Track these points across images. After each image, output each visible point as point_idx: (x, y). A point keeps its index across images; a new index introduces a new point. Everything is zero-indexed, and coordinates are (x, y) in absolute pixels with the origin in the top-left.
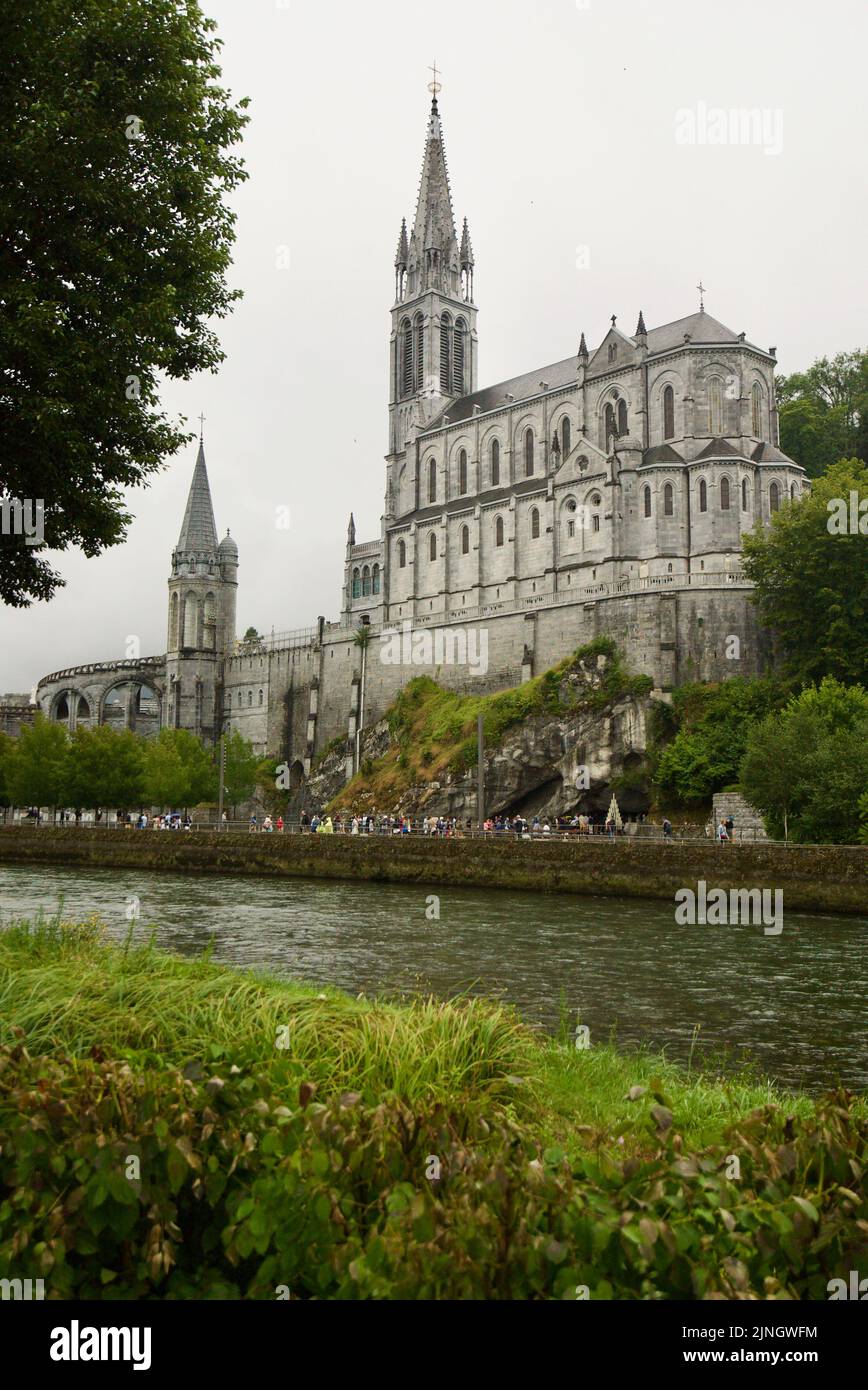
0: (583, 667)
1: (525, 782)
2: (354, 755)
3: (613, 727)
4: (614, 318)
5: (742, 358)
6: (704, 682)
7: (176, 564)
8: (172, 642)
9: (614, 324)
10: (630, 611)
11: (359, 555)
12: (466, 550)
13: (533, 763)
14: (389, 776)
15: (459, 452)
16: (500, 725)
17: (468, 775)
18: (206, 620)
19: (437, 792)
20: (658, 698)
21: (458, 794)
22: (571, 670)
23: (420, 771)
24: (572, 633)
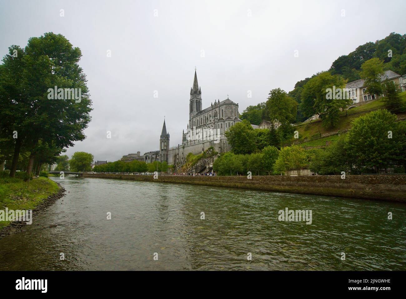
0: (209, 151)
1: (202, 168)
3: (213, 159)
4: (216, 100)
5: (232, 105)
7: (161, 137)
8: (160, 148)
11: (184, 135)
13: (202, 165)
14: (185, 167)
16: (198, 160)
17: (193, 167)
18: (165, 145)
20: (219, 155)
22: (207, 151)
23: (188, 166)
24: (208, 146)
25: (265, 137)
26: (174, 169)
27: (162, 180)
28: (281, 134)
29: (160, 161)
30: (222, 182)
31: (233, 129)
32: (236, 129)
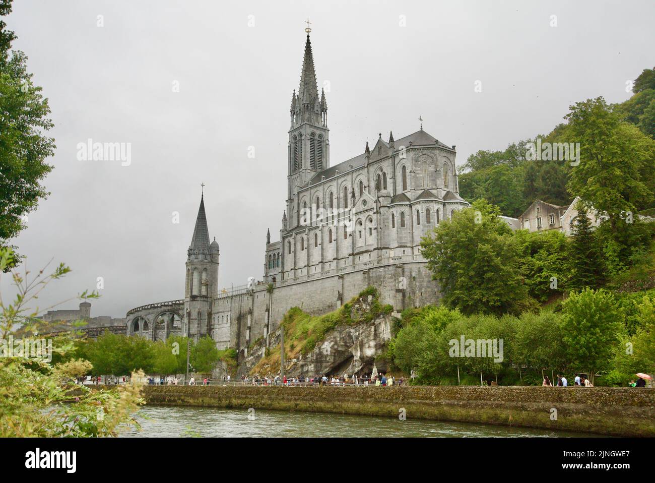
0: (362, 301)
1: (337, 358)
2: (266, 346)
3: (375, 330)
4: (380, 134)
5: (437, 152)
6: (416, 308)
7: (189, 255)
8: (187, 292)
9: (380, 137)
10: (383, 273)
11: (270, 249)
12: (316, 246)
13: (340, 349)
14: (277, 356)
15: (316, 198)
16: (324, 330)
17: (309, 355)
18: (203, 282)
19: (295, 364)
20: (395, 316)
21: (305, 365)
22: (355, 303)
23: (289, 354)
24: (359, 285)
26: (234, 363)
27: (220, 399)
28: (611, 248)
29: (185, 335)
30: (448, 405)
31: (447, 234)
32: (459, 232)
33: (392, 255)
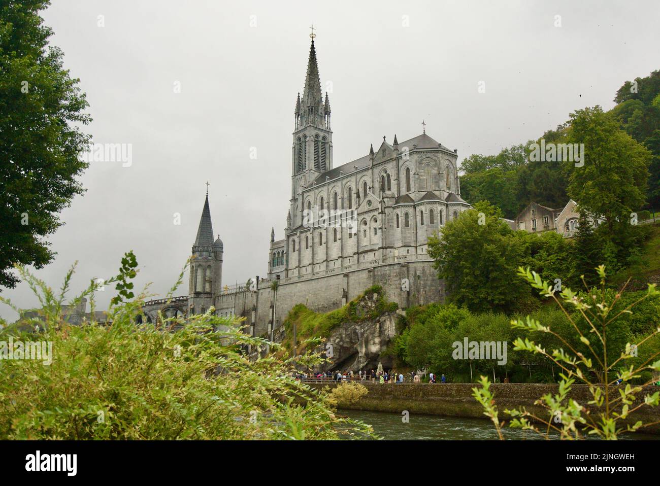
0: (367, 299)
1: (342, 354)
3: (380, 327)
4: (384, 137)
5: (440, 155)
6: (420, 306)
7: (194, 252)
8: (191, 289)
9: (385, 140)
10: (388, 272)
11: (275, 246)
12: (321, 244)
13: (345, 345)
15: (321, 198)
16: (330, 327)
18: (207, 278)
20: (400, 313)
22: (361, 301)
24: (364, 283)
25: (553, 257)
28: (609, 250)
31: (452, 234)
32: (465, 232)
33: (396, 254)
